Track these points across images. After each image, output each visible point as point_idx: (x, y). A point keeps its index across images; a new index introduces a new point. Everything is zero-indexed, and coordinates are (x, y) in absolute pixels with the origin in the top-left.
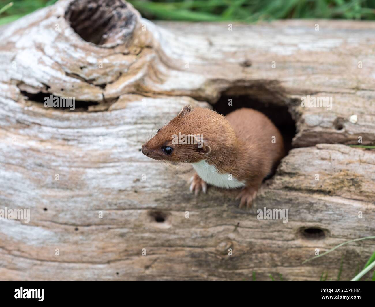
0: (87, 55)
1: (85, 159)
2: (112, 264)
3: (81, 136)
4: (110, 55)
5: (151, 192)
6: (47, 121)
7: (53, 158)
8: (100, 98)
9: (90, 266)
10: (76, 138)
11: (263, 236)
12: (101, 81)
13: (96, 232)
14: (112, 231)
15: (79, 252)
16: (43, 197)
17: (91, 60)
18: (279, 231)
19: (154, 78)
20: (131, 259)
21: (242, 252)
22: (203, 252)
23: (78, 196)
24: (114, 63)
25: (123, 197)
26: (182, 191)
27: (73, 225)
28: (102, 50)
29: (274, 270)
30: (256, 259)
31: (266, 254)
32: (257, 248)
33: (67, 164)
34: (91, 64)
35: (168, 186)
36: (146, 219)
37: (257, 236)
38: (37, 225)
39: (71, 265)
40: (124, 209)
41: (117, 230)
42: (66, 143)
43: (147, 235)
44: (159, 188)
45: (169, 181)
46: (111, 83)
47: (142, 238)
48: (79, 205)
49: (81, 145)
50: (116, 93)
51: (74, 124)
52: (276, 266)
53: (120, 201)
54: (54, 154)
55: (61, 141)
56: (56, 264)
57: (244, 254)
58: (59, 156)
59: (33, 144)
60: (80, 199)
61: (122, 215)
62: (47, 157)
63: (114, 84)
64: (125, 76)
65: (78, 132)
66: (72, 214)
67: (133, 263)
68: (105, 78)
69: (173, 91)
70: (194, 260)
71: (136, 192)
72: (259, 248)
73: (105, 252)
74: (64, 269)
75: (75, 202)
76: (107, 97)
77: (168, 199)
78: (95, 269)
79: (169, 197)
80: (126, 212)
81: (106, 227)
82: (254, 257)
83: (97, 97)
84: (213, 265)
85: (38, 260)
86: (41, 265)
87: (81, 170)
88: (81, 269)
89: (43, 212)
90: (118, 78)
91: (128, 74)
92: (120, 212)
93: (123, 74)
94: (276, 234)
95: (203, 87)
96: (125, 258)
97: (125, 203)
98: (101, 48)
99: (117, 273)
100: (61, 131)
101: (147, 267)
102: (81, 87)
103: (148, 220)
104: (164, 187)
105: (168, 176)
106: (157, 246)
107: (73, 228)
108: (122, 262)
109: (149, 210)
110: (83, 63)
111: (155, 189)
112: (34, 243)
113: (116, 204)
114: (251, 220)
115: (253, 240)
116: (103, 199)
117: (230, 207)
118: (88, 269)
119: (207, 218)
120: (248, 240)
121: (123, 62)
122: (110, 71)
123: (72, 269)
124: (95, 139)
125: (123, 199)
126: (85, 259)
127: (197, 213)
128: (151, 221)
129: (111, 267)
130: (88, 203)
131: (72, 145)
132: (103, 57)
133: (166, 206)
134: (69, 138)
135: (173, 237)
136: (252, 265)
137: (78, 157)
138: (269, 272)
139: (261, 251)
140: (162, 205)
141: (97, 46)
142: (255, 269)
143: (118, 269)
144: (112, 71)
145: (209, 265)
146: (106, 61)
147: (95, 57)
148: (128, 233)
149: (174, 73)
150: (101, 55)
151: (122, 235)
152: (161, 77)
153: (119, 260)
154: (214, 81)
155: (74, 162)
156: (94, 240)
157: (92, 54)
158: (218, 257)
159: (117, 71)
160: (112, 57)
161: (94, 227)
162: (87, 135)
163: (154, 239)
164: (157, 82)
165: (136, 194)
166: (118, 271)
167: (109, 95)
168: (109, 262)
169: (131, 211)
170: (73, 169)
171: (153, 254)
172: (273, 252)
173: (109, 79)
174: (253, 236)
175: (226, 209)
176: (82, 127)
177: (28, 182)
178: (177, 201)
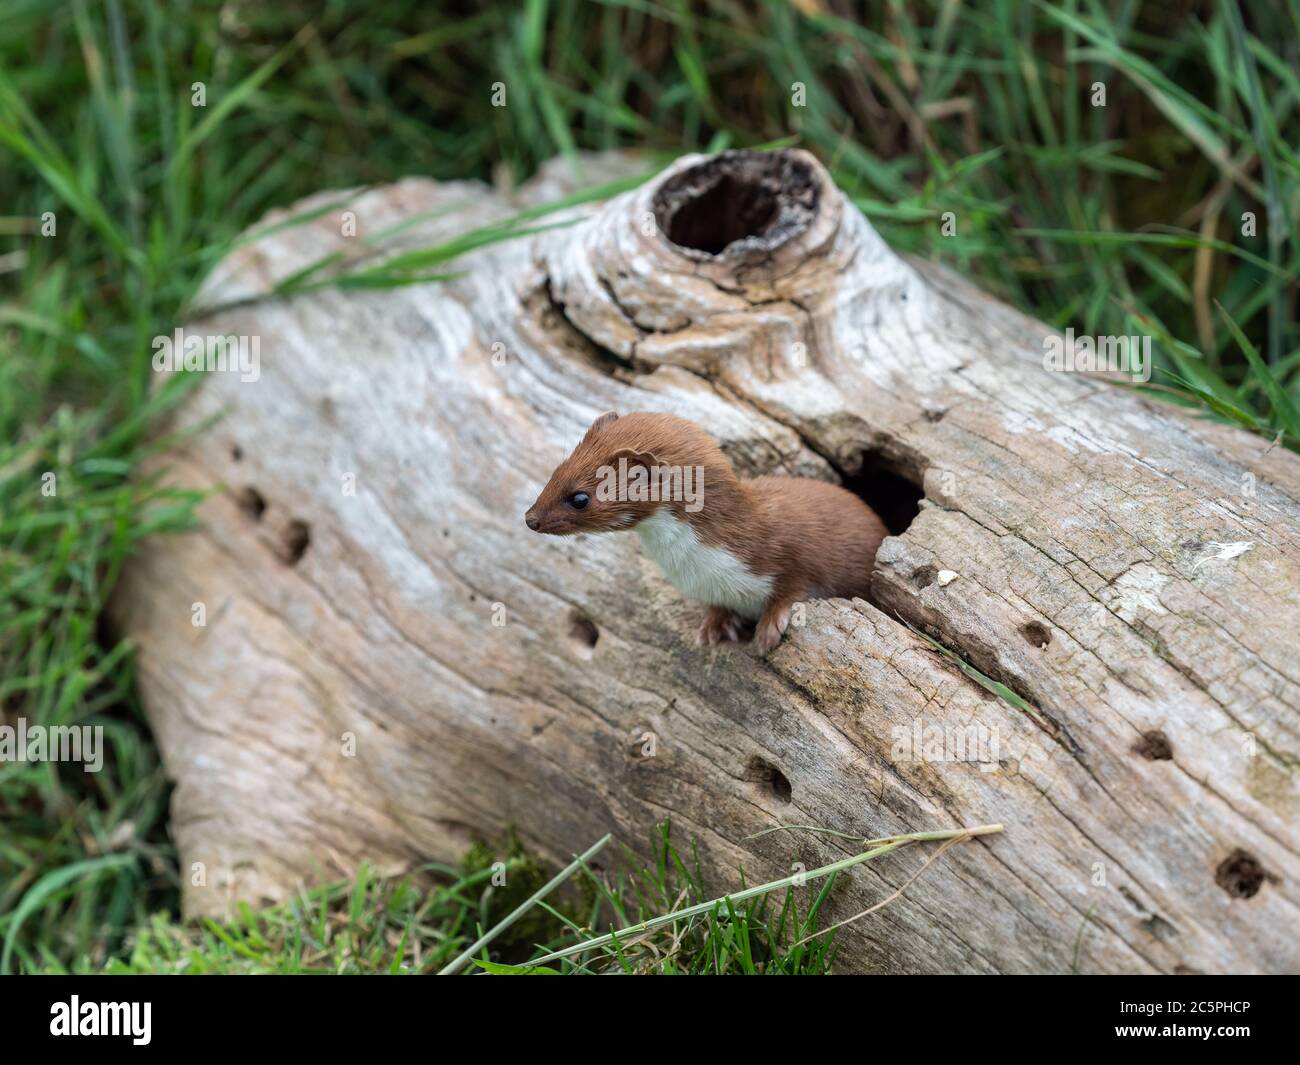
0: (641, 252)
1: (538, 460)
2: (495, 698)
3: (557, 412)
4: (683, 273)
5: (588, 570)
6: (535, 361)
7: (501, 434)
8: (624, 349)
9: (464, 684)
10: (550, 412)
11: (702, 749)
12: (644, 318)
14: (516, 626)
15: (461, 648)
16: (454, 506)
17: (642, 266)
18: (727, 749)
19: (761, 365)
20: (521, 702)
21: (660, 765)
22: (611, 734)
23: (496, 528)
24: (680, 291)
25: (550, 562)
26: (628, 591)
27: (471, 585)
28: (673, 257)
29: (700, 831)
30: (679, 791)
31: (696, 791)
32: (685, 769)
33: (511, 456)
34: (636, 274)
35: (615, 572)
36: (563, 626)
37: (693, 742)
38: (425, 561)
39: (442, 669)
40: (544, 589)
41: (523, 628)
42: (533, 414)
43: (556, 660)
44: (603, 569)
45: (622, 561)
46: (665, 332)
47: (548, 664)
48: (490, 548)
49: (550, 431)
50: (656, 355)
51: (564, 384)
52: (705, 825)
53: (544, 569)
54: (504, 427)
55: (527, 408)
56: (420, 654)
57: (662, 770)
58: (508, 436)
59: (494, 395)
60: (495, 536)
61: (536, 600)
62: (493, 428)
63: (668, 337)
64: (694, 330)
65: (559, 403)
66: (475, 562)
67: (521, 711)
68: (653, 315)
69: (772, 403)
70: (597, 747)
71: (571, 560)
72: (688, 771)
73: (492, 667)
75: (487, 538)
76: (639, 355)
77: (604, 597)
78: (467, 693)
79: (608, 594)
80: (544, 596)
81: (511, 613)
82: (676, 786)
83: (619, 345)
84: (617, 773)
85: (401, 632)
86: (400, 646)
87: (522, 477)
88: (449, 683)
89: (440, 535)
90: (680, 328)
91: (702, 329)
92: (537, 592)
93: (693, 325)
94: (720, 751)
95: (825, 422)
96: (514, 693)
97: (548, 575)
98: (674, 251)
99: (493, 721)
100: (541, 389)
101: (538, 730)
102: (604, 314)
103: (568, 629)
104: (610, 569)
106: (560, 690)
107: (467, 592)
108: (508, 700)
109: (575, 609)
110: (626, 264)
111: (595, 567)
112: (410, 596)
113: (536, 573)
114: (693, 703)
115: (685, 748)
116: (523, 552)
117: (675, 659)
118: (458, 688)
119: (637, 665)
120: (678, 744)
121: (700, 299)
122: (665, 305)
123: (438, 677)
125: (549, 567)
126: (463, 666)
127: (629, 649)
128: (571, 635)
129: (490, 704)
130: (503, 550)
131: (537, 424)
132: (666, 271)
133: (598, 611)
134: (543, 408)
135: (586, 683)
136: (669, 803)
137: (531, 450)
138: (692, 833)
139: (692, 782)
140: (592, 605)
141: (668, 245)
142: (673, 813)
143: (498, 712)
144: (670, 306)
145: (612, 770)
146: (666, 280)
147: (651, 262)
148: (534, 642)
150: (667, 265)
151: (525, 643)
152: (778, 371)
153: (507, 694)
154: (854, 420)
155: (522, 457)
156: (489, 633)
157: (651, 255)
158: (625, 756)
159: (681, 313)
160: (684, 279)
161: (494, 606)
162: (567, 415)
163: (561, 674)
164: (761, 377)
165: (568, 565)
166: (498, 717)
167: (646, 353)
168: (490, 690)
169: (551, 598)
170: (513, 471)
171: (553, 705)
172: (707, 789)
173: (661, 321)
174: (687, 740)
175: (668, 660)
176: (570, 396)
177: (448, 466)
178: (615, 610)
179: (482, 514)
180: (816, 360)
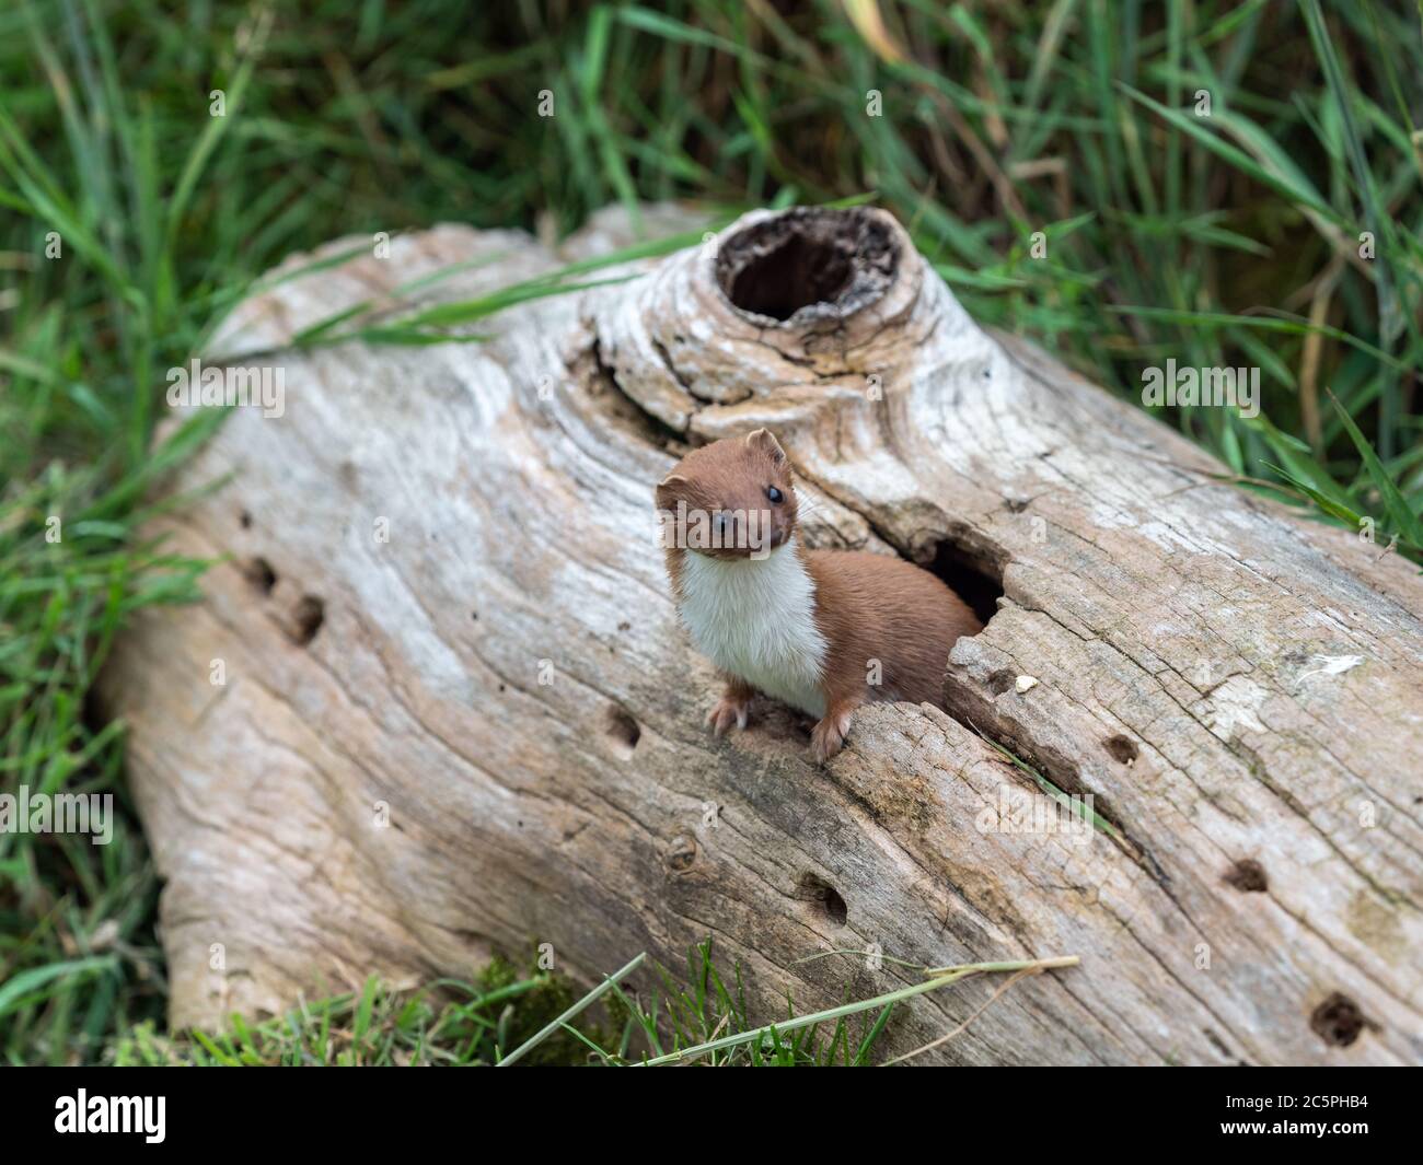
0: (701, 315)
1: (580, 539)
2: (522, 799)
3: (602, 487)
4: (746, 339)
5: (631, 662)
6: (579, 430)
7: (539, 510)
8: (678, 421)
9: (490, 783)
10: (594, 487)
11: (749, 862)
12: (702, 388)
13: (525, 711)
14: (548, 720)
15: (488, 742)
16: (485, 586)
17: (701, 330)
18: (777, 864)
19: (829, 444)
20: (553, 804)
21: (702, 879)
22: (650, 843)
23: (530, 612)
24: (742, 359)
25: (590, 651)
26: (674, 687)
27: (500, 674)
28: (736, 321)
29: (744, 953)
30: (722, 908)
31: (742, 908)
32: (730, 884)
33: (549, 534)
34: (694, 339)
35: (660, 665)
36: (601, 722)
37: (740, 854)
38: (451, 646)
39: (466, 766)
40: (581, 681)
41: (556, 723)
42: (575, 488)
43: (592, 759)
44: (648, 662)
45: (669, 654)
46: (723, 403)
47: (583, 763)
48: (523, 634)
49: (593, 507)
50: (714, 429)
51: (611, 457)
52: (750, 946)
53: (582, 659)
54: (544, 502)
55: (569, 482)
56: (443, 748)
57: (705, 885)
58: (547, 511)
59: (533, 466)
60: (529, 621)
61: (572, 692)
62: (532, 503)
63: (727, 409)
64: (756, 403)
65: (604, 477)
66: (507, 649)
67: (551, 814)
68: (711, 384)
69: (839, 486)
70: (634, 856)
71: (612, 650)
72: (734, 886)
73: (521, 764)
74: (448, 765)
75: (520, 623)
76: (695, 427)
77: (647, 692)
78: (492, 792)
79: (652, 690)
80: (581, 689)
81: (544, 706)
82: (719, 902)
83: (673, 416)
84: (655, 886)
85: (421, 723)
86: (420, 738)
87: (562, 557)
88: (472, 780)
89: (469, 617)
90: (741, 400)
91: (765, 402)
92: (573, 684)
93: (755, 398)
94: (769, 866)
95: (897, 508)
96: (545, 794)
97: (587, 666)
98: (737, 315)
99: (521, 824)
100: (584, 461)
101: (569, 836)
102: (658, 381)
103: (607, 726)
104: (655, 662)
105: (673, 642)
106: (596, 792)
107: (497, 681)
108: (538, 801)
109: (615, 704)
110: (684, 328)
111: (639, 658)
112: (433, 683)
113: (573, 662)
114: (742, 811)
115: (731, 861)
116: (560, 640)
117: (723, 762)
118: (483, 786)
119: (681, 768)
120: (724, 856)
121: (765, 369)
122: (725, 374)
123: (460, 773)
124: (620, 504)
125: (587, 656)
126: (490, 763)
127: (673, 750)
128: (610, 733)
129: (516, 805)
130: (538, 637)
131: (580, 500)
132: (727, 336)
133: (640, 707)
134: (587, 482)
135: (624, 785)
136: (712, 921)
137: (572, 528)
138: (735, 954)
139: (737, 899)
140: (635, 701)
141: (730, 309)
142: (715, 932)
143: (525, 814)
144: (730, 375)
145: (649, 882)
146: (727, 347)
147: (711, 326)
148: (569, 738)
149: (883, 457)
150: (727, 330)
151: (559, 740)
152: (847, 450)
153: (537, 796)
154: (929, 507)
155: (561, 536)
156: (518, 728)
157: (712, 319)
158: (664, 868)
159: (740, 382)
160: (746, 346)
161: (526, 698)
162: (613, 491)
163: (597, 776)
164: (828, 457)
165: (609, 656)
166: (526, 819)
167: (700, 425)
168: (519, 791)
169: (589, 691)
170: (552, 551)
171: (586, 809)
172: (754, 907)
173: (720, 392)
174: (734, 853)
175: (716, 764)
176: (616, 469)
177: (480, 543)
178: (659, 706)
179: (517, 597)
180: (889, 440)
